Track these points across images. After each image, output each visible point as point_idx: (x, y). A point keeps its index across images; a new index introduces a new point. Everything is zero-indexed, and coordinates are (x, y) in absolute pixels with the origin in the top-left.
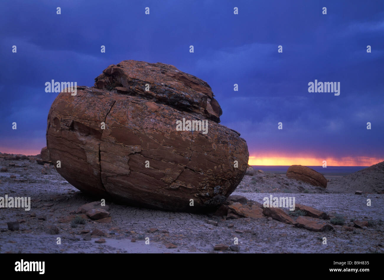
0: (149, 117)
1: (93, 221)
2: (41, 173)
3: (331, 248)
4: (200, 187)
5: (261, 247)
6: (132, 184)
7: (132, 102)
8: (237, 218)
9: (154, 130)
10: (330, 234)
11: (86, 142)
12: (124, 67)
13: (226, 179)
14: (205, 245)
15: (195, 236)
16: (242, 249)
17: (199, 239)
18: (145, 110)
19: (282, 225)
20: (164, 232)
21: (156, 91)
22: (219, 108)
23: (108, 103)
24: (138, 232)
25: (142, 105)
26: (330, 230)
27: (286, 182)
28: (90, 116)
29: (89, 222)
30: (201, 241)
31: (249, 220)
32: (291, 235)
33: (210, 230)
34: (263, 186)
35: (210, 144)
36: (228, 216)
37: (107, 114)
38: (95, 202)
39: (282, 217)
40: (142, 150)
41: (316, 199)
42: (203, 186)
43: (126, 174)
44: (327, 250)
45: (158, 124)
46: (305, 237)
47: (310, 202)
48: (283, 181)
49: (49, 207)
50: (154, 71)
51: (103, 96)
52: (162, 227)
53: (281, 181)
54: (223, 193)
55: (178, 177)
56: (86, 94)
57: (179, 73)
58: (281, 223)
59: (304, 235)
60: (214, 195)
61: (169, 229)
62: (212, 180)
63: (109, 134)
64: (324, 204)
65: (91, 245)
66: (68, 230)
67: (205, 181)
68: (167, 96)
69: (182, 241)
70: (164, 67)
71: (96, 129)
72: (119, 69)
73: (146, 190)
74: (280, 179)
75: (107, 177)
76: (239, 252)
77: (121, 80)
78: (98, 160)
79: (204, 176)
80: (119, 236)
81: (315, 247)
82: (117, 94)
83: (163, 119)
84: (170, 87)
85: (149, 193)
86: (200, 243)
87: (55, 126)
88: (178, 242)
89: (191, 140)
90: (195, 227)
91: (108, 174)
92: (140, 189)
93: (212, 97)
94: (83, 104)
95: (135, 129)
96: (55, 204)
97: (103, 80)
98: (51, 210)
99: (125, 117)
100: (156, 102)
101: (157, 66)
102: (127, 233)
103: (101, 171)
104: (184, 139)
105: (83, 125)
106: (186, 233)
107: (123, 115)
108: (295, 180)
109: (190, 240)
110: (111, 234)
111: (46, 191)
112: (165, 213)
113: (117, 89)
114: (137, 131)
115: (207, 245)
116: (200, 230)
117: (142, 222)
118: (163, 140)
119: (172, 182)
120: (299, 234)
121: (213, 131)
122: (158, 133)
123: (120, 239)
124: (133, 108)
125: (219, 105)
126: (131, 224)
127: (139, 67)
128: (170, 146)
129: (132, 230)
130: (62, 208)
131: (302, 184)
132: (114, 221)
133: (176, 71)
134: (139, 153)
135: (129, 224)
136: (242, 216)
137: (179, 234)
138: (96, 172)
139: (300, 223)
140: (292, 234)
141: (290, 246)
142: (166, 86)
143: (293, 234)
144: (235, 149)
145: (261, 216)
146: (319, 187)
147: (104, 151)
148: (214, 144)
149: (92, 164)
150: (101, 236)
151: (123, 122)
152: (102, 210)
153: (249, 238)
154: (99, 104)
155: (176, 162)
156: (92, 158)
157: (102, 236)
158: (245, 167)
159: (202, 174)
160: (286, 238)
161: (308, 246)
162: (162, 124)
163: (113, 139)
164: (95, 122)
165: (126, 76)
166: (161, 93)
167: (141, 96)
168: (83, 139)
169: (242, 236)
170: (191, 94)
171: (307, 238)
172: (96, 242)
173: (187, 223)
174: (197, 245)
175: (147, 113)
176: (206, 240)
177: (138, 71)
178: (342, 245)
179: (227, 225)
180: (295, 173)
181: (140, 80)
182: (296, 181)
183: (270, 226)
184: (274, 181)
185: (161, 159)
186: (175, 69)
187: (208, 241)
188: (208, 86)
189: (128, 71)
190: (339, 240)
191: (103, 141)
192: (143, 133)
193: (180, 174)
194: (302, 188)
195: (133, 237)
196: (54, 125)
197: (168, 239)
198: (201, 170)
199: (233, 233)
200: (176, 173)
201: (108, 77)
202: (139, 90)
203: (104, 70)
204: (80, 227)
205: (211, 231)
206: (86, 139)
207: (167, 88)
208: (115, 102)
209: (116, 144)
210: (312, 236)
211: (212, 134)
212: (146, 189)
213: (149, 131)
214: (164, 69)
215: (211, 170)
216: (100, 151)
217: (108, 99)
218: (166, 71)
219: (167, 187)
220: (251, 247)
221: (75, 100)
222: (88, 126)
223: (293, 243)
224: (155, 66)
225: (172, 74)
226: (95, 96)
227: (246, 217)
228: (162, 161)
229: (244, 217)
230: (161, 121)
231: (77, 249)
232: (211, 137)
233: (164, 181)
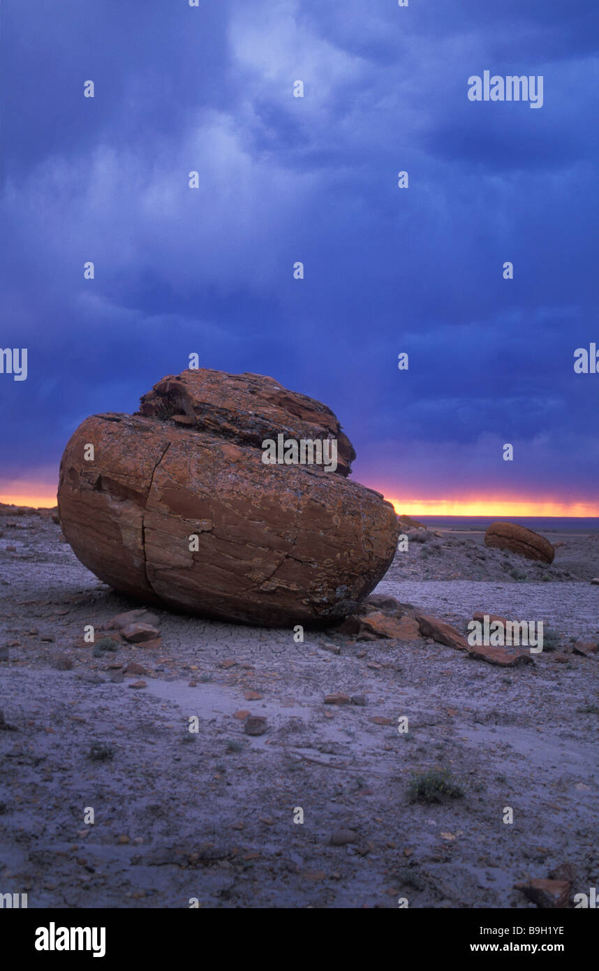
0: (225, 472)
1: (130, 646)
2: (58, 540)
3: (522, 698)
4: (311, 589)
5: (405, 697)
6: (197, 583)
7: (198, 445)
8: (375, 640)
9: (233, 494)
10: (527, 670)
11: (122, 512)
12: (187, 382)
13: (357, 575)
14: (311, 694)
15: (298, 675)
16: (374, 701)
17: (303, 681)
18: (219, 458)
19: (449, 653)
20: (247, 668)
21: (240, 425)
22: (351, 448)
23: (157, 447)
24: (202, 667)
25: (215, 449)
26: (527, 664)
27: (481, 555)
28: (127, 468)
29: (124, 648)
30: (306, 685)
31: (394, 643)
32: (459, 673)
33: (324, 663)
34: (440, 563)
35: (329, 516)
36: (359, 636)
37: (156, 466)
38: (137, 610)
39: (450, 639)
40: (213, 528)
41: (522, 594)
42: (316, 587)
43: (188, 567)
44: (515, 702)
45: (240, 483)
46: (483, 678)
47: (509, 603)
48: (477, 552)
49: (62, 617)
50: (236, 389)
51: (150, 434)
52: (245, 656)
53: (473, 551)
54: (352, 597)
55: (274, 572)
56: (121, 429)
57: (281, 392)
58: (448, 648)
59: (482, 673)
60: (338, 600)
61: (256, 661)
62: (334, 577)
63: (159, 499)
64: (534, 605)
65: (122, 694)
66: (87, 663)
67: (321, 578)
68: (258, 434)
69: (273, 686)
70: (255, 381)
71: (138, 491)
72: (179, 385)
73: (221, 593)
74: (470, 548)
75: (156, 570)
76: (367, 706)
77: (181, 402)
78: (141, 543)
79: (318, 571)
80: (171, 674)
81: (496, 695)
82: (175, 428)
83: (250, 474)
84: (263, 418)
85: (225, 598)
86: (303, 689)
87: (72, 481)
88: (266, 687)
89: (296, 510)
90: (301, 656)
91: (157, 566)
92: (209, 590)
93: (336, 431)
94: (117, 447)
95: (203, 492)
96: (72, 610)
97: (153, 403)
98: (64, 622)
99: (185, 471)
100: (239, 444)
101: (243, 381)
102: (185, 668)
103: (146, 560)
104: (284, 508)
105: (116, 482)
106: (284, 669)
107: (182, 468)
108: (499, 549)
109: (287, 684)
110: (157, 671)
111: (60, 582)
112: (252, 631)
113: (174, 420)
114: (205, 495)
115: (314, 693)
116: (308, 663)
117: (213, 646)
118: (250, 510)
119: (265, 580)
120: (473, 672)
121: (335, 493)
122: (240, 499)
123: (171, 680)
124: (199, 456)
125: (350, 443)
126: (194, 650)
127: (212, 383)
128: (261, 521)
129: (194, 664)
130: (82, 620)
131: (510, 556)
132: (165, 645)
133: (276, 388)
134: (208, 532)
135: (190, 651)
136: (382, 636)
137: (271, 671)
138: (137, 562)
139: (478, 652)
140: (462, 672)
141: (456, 694)
142: (256, 415)
143: (464, 671)
144: (374, 523)
145: (415, 636)
146: (539, 562)
147: (149, 528)
148: (335, 516)
149: (132, 548)
150: (140, 674)
151: (182, 480)
152: (147, 625)
153: (388, 679)
154: (144, 448)
155: (271, 548)
156: (130, 538)
157: (143, 675)
158: (392, 551)
159: (315, 566)
160: (451, 678)
161: (486, 694)
162: (247, 483)
163: (165, 508)
164: (137, 478)
165: (191, 398)
166: (248, 428)
167: (215, 431)
168: (116, 506)
169: (377, 675)
170: (300, 429)
171: (486, 680)
172: (131, 687)
173: (288, 650)
174: (297, 692)
175: (222, 464)
176: (315, 683)
177: (210, 390)
178: (541, 694)
179: (355, 653)
180: (500, 536)
181: (213, 406)
182: (500, 552)
183: (428, 654)
184: (460, 552)
185: (246, 542)
186: (274, 384)
187: (318, 686)
188: (331, 413)
189: (193, 389)
190: (541, 682)
191: (149, 511)
192: (215, 498)
193: (278, 567)
194: (509, 564)
195: (193, 677)
196: (69, 480)
197: (250, 681)
198: (313, 559)
199: (363, 669)
200: (270, 566)
201: (160, 398)
202: (211, 423)
203: (155, 386)
204: (108, 657)
205: (325, 665)
206: (121, 507)
207: (258, 419)
208: (170, 444)
209: (171, 517)
210: (495, 675)
211: (333, 499)
212: (221, 591)
213: (225, 496)
214: (255, 386)
215: (330, 560)
216: (144, 528)
217: (158, 440)
218: (259, 390)
219: (255, 589)
220: (388, 698)
221: (104, 439)
222: (124, 484)
223: (462, 689)
224: (240, 380)
225: (268, 394)
226: (136, 433)
227: (391, 638)
228: (247, 545)
229: (387, 638)
230: (247, 479)
231: (97, 702)
232: (331, 504)
233: (250, 579)
